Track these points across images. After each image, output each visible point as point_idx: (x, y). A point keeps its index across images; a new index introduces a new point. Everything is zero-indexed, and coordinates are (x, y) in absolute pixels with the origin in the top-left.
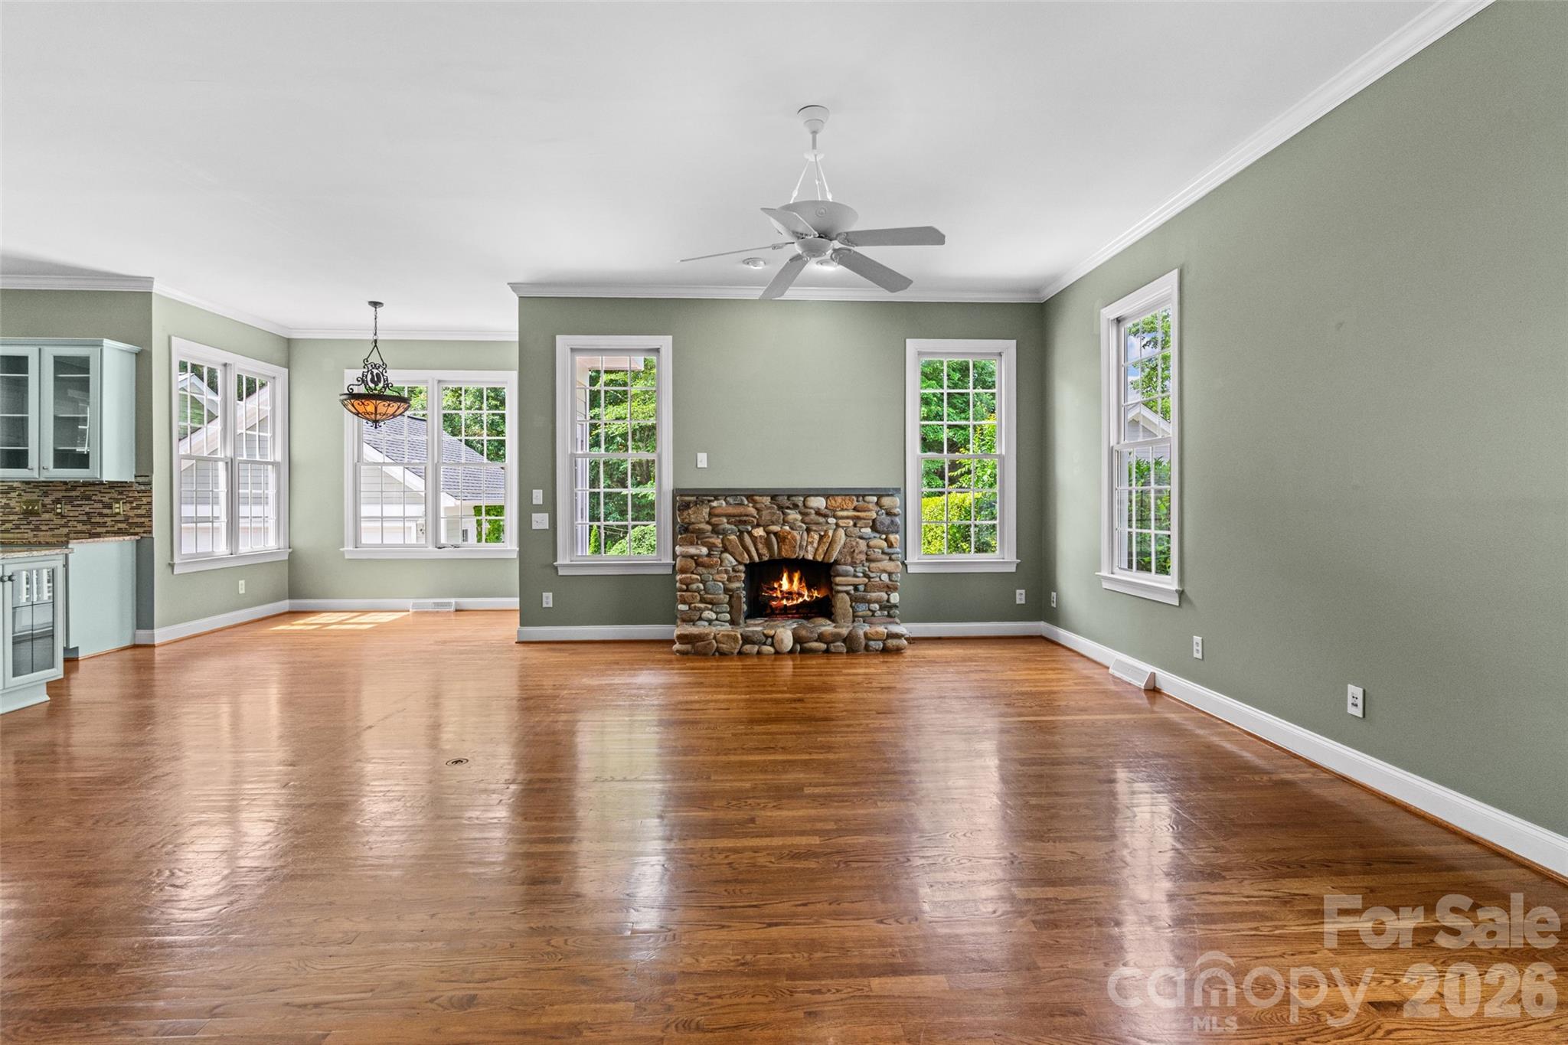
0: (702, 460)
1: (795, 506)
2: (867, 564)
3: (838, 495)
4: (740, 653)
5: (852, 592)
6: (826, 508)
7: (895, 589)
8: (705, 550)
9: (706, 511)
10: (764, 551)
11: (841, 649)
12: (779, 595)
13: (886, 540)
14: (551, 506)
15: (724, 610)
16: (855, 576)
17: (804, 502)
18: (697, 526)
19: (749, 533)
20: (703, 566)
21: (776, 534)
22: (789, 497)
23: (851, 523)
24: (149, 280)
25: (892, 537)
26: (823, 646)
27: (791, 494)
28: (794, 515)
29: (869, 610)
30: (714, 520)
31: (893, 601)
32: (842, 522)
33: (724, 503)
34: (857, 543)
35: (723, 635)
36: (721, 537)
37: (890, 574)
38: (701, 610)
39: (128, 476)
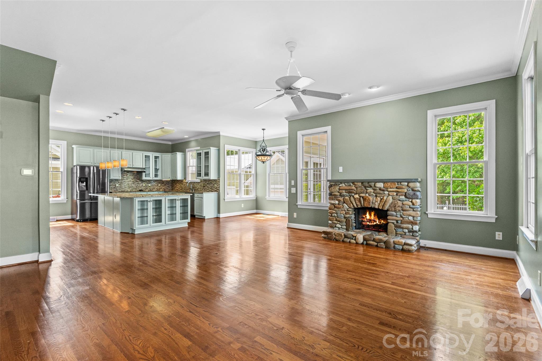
0: (341, 169)
1: (371, 187)
2: (402, 212)
3: (389, 182)
4: (343, 241)
5: (395, 223)
6: (384, 187)
7: (416, 224)
8: (337, 202)
9: (337, 188)
10: (358, 204)
11: (382, 246)
12: (366, 220)
13: (411, 202)
14: (296, 186)
15: (344, 225)
16: (396, 216)
17: (375, 184)
18: (334, 193)
19: (353, 196)
20: (336, 208)
21: (363, 197)
22: (368, 182)
23: (395, 194)
24: (219, 132)
25: (414, 201)
26: (375, 244)
27: (369, 182)
28: (370, 190)
29: (403, 232)
30: (340, 191)
31: (414, 229)
32: (390, 193)
33: (344, 185)
34: (397, 202)
35: (337, 234)
36: (343, 197)
37: (413, 217)
38: (336, 224)
39: (216, 178)
